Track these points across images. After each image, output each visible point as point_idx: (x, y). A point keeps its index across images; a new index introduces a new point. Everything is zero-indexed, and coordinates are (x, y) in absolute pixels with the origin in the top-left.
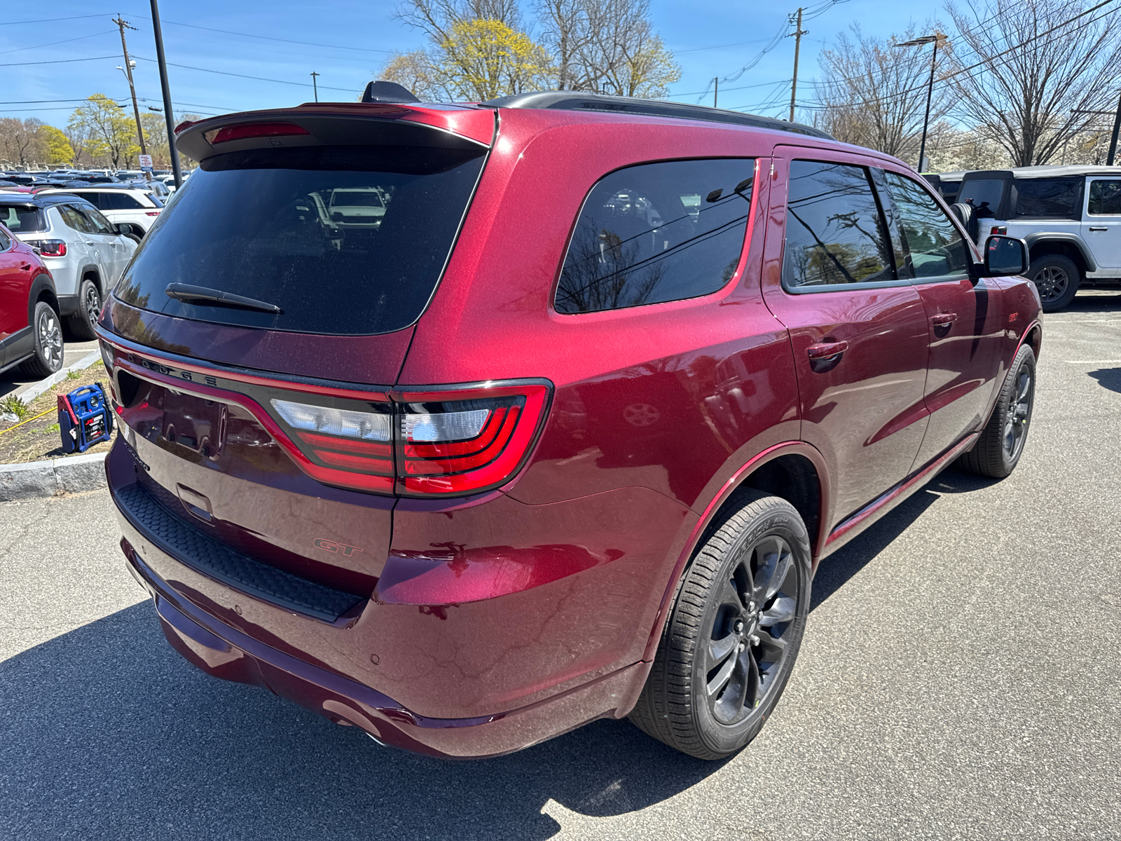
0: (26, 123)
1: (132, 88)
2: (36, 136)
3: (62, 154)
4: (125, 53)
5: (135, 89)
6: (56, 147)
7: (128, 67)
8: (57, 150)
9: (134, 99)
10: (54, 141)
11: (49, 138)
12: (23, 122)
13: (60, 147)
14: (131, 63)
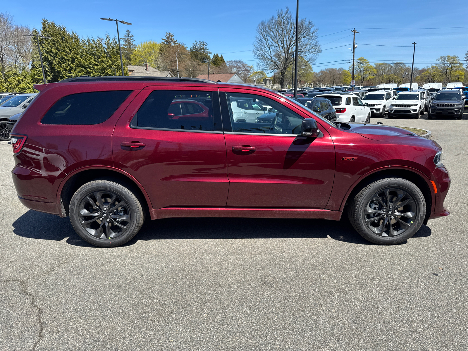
0: (338, 70)
1: (354, 55)
2: (340, 74)
3: (348, 80)
4: (354, 42)
5: (355, 56)
6: (346, 78)
7: (354, 47)
8: (346, 79)
9: (354, 59)
10: (346, 76)
11: (345, 75)
12: (337, 69)
13: (348, 78)
14: (355, 46)
